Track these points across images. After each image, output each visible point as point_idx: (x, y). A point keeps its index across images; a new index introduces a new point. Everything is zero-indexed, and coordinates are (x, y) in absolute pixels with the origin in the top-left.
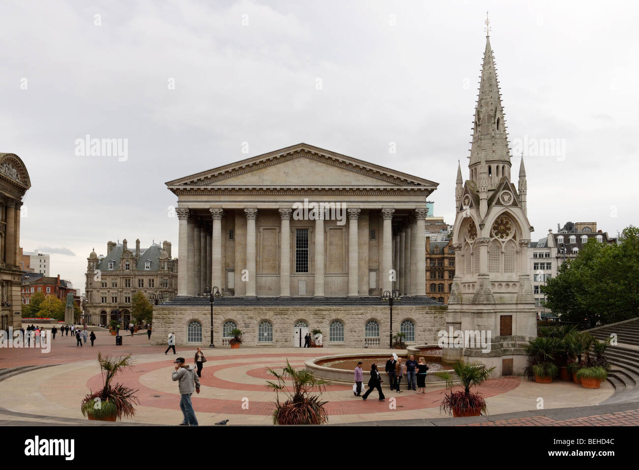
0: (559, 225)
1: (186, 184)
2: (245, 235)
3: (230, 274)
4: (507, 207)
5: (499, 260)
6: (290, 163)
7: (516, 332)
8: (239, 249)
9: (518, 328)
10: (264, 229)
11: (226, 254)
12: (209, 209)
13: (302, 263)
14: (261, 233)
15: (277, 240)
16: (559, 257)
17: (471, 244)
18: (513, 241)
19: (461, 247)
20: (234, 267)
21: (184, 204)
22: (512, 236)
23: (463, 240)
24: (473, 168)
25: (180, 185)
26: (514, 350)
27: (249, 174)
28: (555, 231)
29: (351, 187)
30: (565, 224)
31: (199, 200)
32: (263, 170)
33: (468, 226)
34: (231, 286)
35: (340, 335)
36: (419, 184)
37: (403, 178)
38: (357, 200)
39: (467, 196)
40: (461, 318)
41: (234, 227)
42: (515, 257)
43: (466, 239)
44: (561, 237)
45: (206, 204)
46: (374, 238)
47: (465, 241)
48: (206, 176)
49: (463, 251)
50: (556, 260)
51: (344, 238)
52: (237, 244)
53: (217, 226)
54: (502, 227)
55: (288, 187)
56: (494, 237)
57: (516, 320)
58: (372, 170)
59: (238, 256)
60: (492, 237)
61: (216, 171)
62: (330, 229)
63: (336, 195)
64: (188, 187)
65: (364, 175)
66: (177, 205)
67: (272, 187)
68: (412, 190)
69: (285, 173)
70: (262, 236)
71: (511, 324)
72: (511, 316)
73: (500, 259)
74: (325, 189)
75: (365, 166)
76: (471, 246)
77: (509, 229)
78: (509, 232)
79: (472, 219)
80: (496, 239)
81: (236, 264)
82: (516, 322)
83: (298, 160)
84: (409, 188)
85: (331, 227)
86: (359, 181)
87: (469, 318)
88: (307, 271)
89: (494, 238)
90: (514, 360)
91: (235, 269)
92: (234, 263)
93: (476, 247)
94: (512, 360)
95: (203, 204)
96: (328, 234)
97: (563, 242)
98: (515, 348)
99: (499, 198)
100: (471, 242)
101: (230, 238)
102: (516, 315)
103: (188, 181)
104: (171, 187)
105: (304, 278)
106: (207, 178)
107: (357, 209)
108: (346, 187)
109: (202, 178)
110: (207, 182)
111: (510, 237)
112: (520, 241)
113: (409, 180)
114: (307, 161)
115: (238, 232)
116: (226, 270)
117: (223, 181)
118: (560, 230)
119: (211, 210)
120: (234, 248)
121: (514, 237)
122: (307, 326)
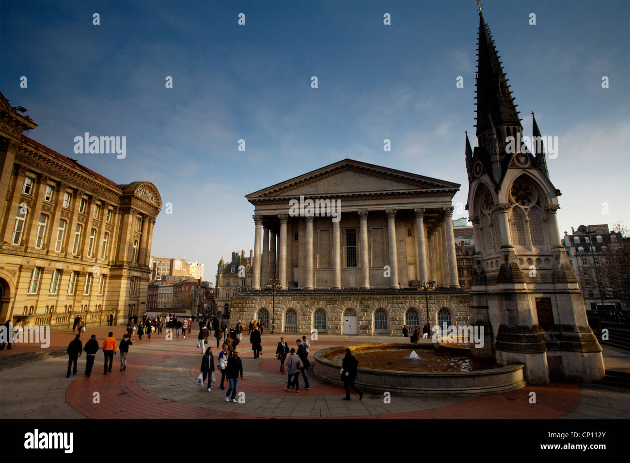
0: (572, 228)
1: (260, 196)
2: (305, 236)
3: (295, 269)
4: (524, 169)
5: (523, 230)
6: (338, 175)
7: (559, 320)
8: (301, 247)
9: (560, 313)
10: (321, 231)
11: (292, 252)
12: (277, 215)
13: (352, 258)
14: (319, 235)
15: (331, 239)
16: (578, 255)
17: (489, 214)
18: (537, 208)
19: (479, 220)
20: (298, 263)
21: (259, 212)
22: (536, 202)
23: (479, 212)
24: (481, 135)
25: (256, 197)
26: (560, 343)
27: (307, 186)
28: (570, 233)
29: (387, 192)
30: (578, 227)
31: (270, 208)
32: (318, 182)
33: (484, 196)
34: (295, 280)
35: (384, 324)
36: (443, 187)
37: (429, 182)
38: (393, 203)
39: (478, 163)
40: (487, 302)
41: (298, 230)
42: (543, 225)
43: (483, 211)
44: (576, 238)
45: (275, 211)
46: (410, 236)
47: (482, 212)
48: (275, 189)
49: (481, 224)
50: (576, 258)
51: (384, 235)
52: (299, 243)
53: (284, 229)
54: (522, 193)
55: (337, 194)
56: (515, 203)
57: (557, 304)
58: (403, 177)
59: (301, 254)
60: (512, 204)
61: (282, 185)
62: (373, 229)
63: (375, 199)
64: (262, 199)
65: (397, 181)
66: (253, 213)
67: (325, 195)
68: (438, 191)
69: (334, 183)
70: (319, 237)
71: (551, 309)
72: (549, 299)
73: (525, 229)
74: (366, 194)
75: (397, 174)
76: (489, 218)
77: (531, 194)
78: (531, 198)
79: (487, 187)
80: (516, 206)
81: (299, 261)
82: (557, 307)
83: (345, 173)
84: (435, 190)
85: (374, 227)
86: (393, 187)
87: (496, 301)
88: (356, 266)
89: (514, 205)
90: (563, 357)
91: (299, 265)
92: (298, 260)
93: (495, 217)
94: (560, 357)
95: (273, 211)
96: (372, 233)
97: (579, 242)
98: (562, 342)
99: (513, 160)
100: (489, 212)
101: (295, 240)
102: (556, 297)
103: (262, 194)
104: (250, 199)
105: (353, 271)
106: (275, 191)
107: (393, 210)
108: (383, 192)
109: (272, 191)
110: (275, 194)
111: (533, 204)
112: (545, 207)
113: (435, 183)
114: (352, 173)
115: (300, 234)
116: (292, 266)
117: (288, 193)
118: (574, 232)
119: (279, 216)
120: (297, 247)
121: (538, 203)
122: (355, 315)
